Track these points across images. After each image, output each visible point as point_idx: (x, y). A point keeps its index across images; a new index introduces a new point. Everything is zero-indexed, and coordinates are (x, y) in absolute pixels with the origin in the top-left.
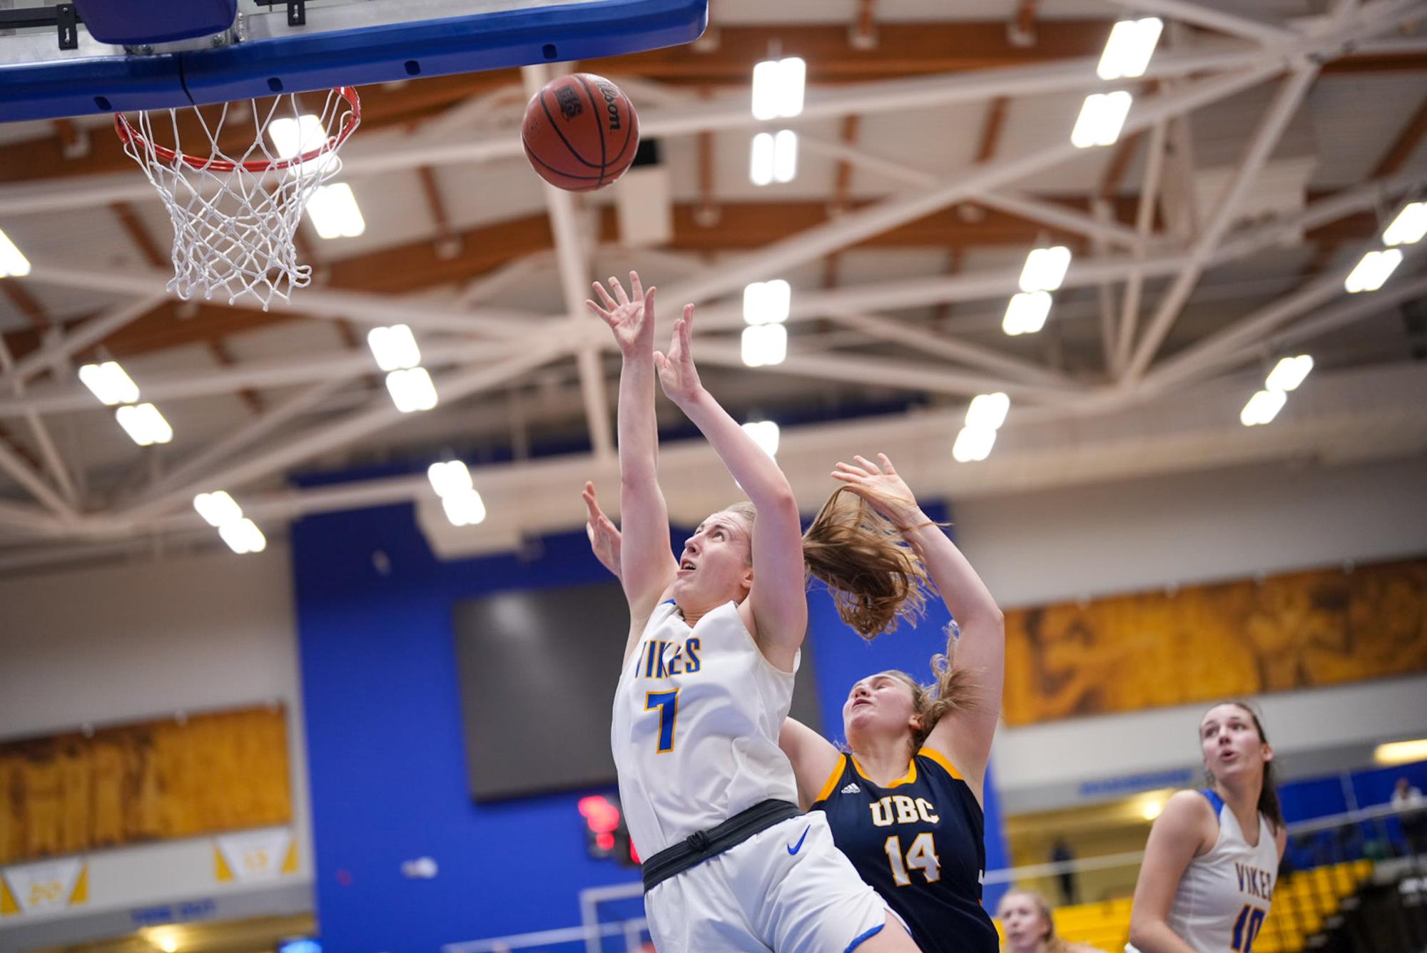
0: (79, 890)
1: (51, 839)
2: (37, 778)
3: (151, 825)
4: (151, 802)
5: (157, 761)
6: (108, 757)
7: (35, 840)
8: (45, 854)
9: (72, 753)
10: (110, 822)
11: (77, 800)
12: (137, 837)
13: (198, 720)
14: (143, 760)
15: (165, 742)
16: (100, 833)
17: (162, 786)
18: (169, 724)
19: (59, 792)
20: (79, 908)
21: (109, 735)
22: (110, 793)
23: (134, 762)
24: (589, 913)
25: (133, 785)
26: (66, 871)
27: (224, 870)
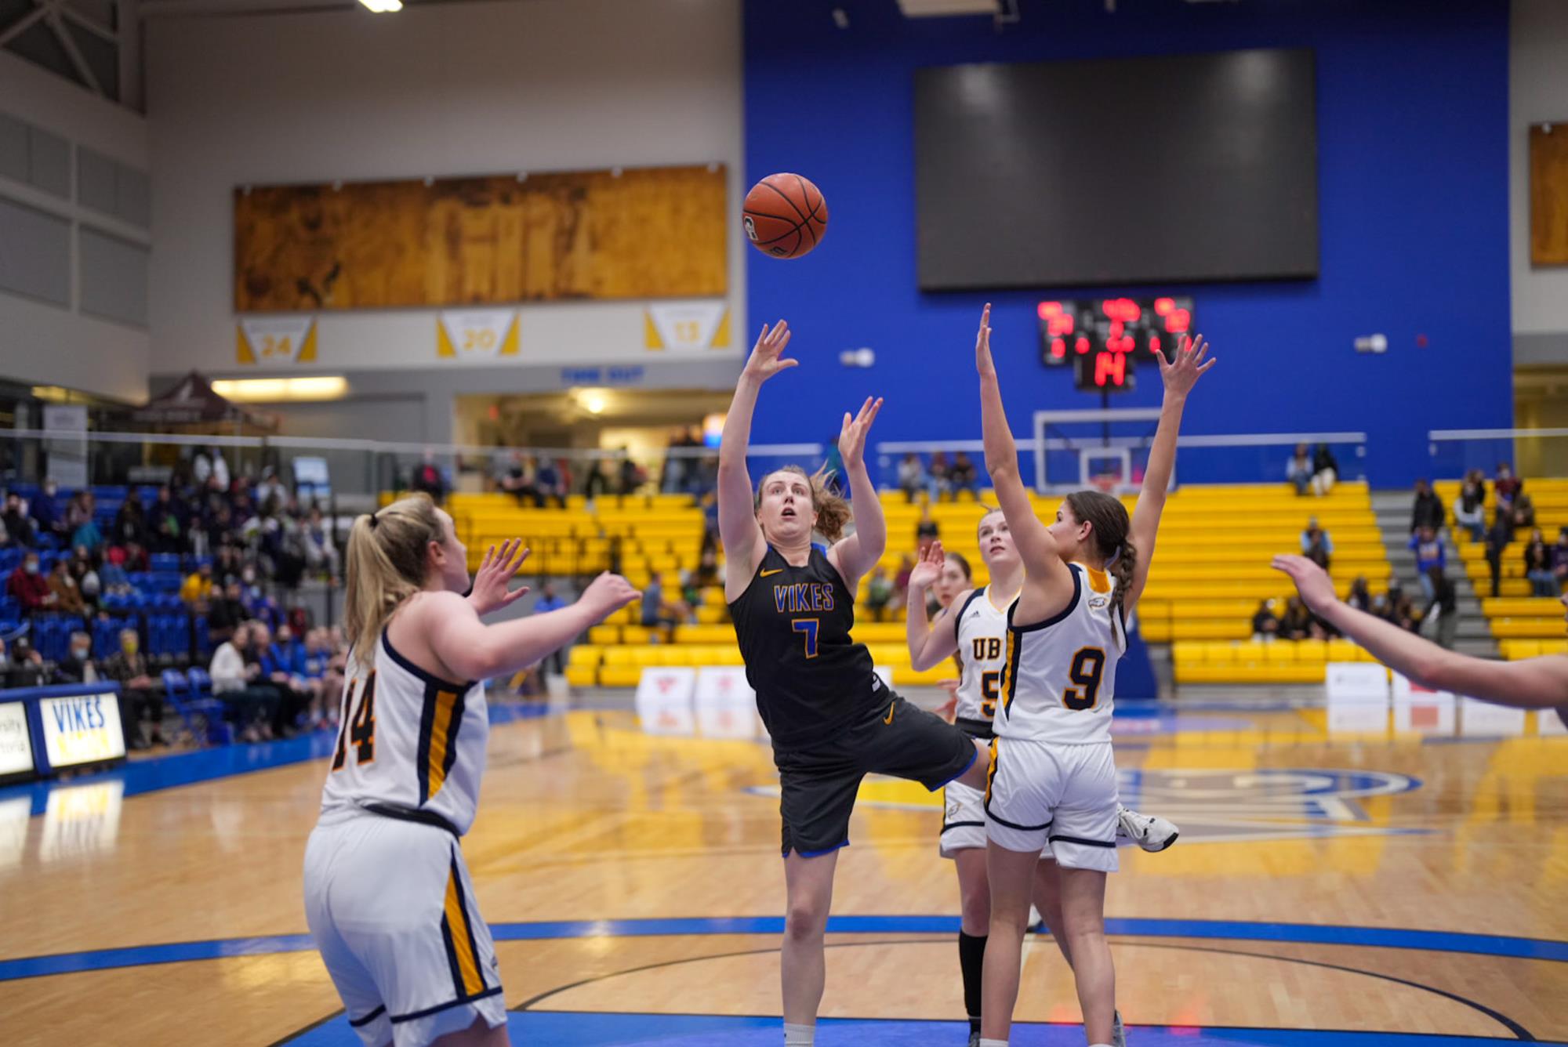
0: (511, 341)
1: (485, 288)
2: (473, 222)
3: (581, 284)
4: (584, 262)
5: (590, 216)
6: (540, 207)
7: (469, 287)
8: (477, 301)
9: (506, 200)
10: (542, 277)
11: (510, 249)
12: (568, 295)
13: (632, 175)
14: (577, 215)
15: (599, 196)
16: (532, 288)
17: (595, 245)
18: (602, 177)
19: (492, 238)
20: (509, 360)
21: (542, 183)
22: (542, 243)
23: (567, 213)
24: (1039, 430)
25: (565, 239)
26: (499, 320)
27: (654, 337)
